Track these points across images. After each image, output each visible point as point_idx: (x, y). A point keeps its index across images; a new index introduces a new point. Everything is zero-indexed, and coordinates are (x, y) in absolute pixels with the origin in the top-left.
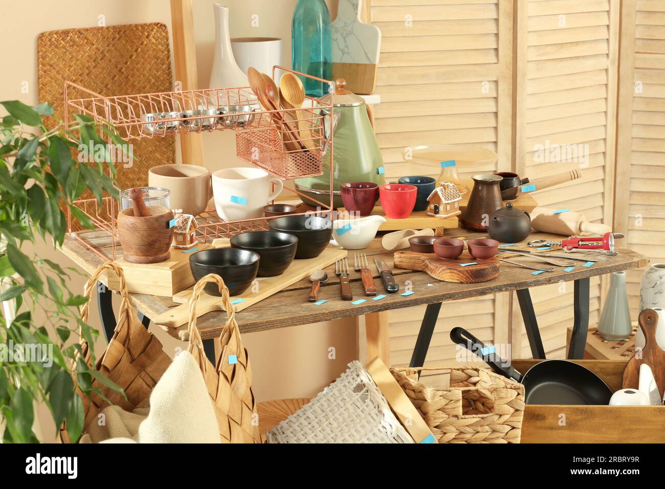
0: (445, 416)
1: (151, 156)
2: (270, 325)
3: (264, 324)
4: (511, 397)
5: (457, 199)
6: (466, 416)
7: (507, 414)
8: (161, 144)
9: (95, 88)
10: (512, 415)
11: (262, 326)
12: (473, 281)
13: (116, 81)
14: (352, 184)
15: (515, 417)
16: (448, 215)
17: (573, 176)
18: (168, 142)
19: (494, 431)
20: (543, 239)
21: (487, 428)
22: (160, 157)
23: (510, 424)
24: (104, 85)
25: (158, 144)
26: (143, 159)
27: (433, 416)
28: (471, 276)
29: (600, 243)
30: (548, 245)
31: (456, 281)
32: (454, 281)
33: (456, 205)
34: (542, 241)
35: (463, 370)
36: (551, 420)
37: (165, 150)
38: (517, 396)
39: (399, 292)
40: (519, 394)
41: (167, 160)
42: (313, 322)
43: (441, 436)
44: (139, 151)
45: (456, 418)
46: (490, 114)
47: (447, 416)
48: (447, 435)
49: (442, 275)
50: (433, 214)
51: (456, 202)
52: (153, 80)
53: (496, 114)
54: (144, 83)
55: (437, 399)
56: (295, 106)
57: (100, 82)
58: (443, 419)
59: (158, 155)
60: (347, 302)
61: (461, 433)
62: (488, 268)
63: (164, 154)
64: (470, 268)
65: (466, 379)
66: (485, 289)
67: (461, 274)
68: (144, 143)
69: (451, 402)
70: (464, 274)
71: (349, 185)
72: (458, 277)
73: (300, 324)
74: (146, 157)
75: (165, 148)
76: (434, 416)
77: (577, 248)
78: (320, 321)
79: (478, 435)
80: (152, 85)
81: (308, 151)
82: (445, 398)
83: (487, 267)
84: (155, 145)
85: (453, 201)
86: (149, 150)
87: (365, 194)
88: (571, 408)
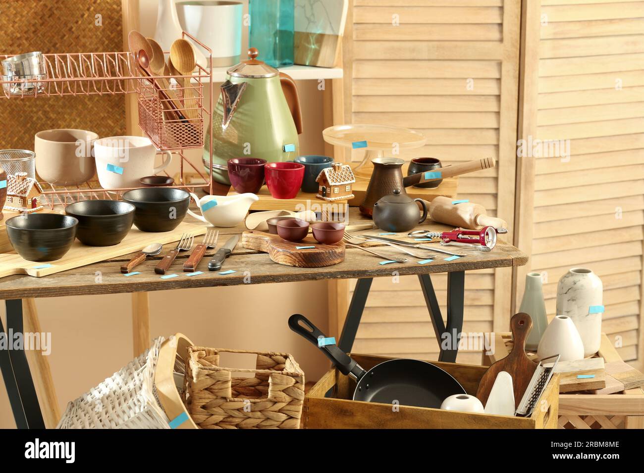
0: (211, 396)
1: (103, 123)
2: (63, 291)
3: (58, 290)
4: (287, 384)
5: (349, 182)
6: (236, 399)
7: (282, 402)
8: (114, 111)
9: (41, 47)
10: (290, 404)
11: (54, 292)
12: (306, 265)
13: (65, 40)
14: (240, 160)
15: (292, 406)
16: (336, 198)
17: (484, 165)
18: (121, 109)
19: (268, 419)
20: (427, 230)
21: (259, 414)
22: (112, 125)
23: (288, 413)
24: (52, 44)
25: (110, 110)
26: (94, 125)
27: (197, 395)
28: (304, 260)
29: (477, 237)
30: (429, 236)
31: (289, 264)
32: (287, 264)
33: (348, 188)
34: (426, 232)
35: (270, 356)
36: (359, 417)
37: (118, 117)
38: (295, 384)
39: (221, 270)
40: (297, 382)
41: (120, 128)
42: (112, 293)
43: (207, 417)
44: (89, 116)
45: (224, 400)
46: (492, 97)
47: (215, 397)
48: (213, 417)
49: (277, 257)
50: (321, 196)
51: (347, 185)
52: (107, 42)
53: (498, 97)
54: (96, 44)
55: (202, 378)
56: (183, 73)
57: (48, 41)
58: (209, 400)
59: (110, 122)
60: (158, 276)
61: (231, 416)
62: (323, 253)
63: (118, 121)
64: (303, 252)
65: (273, 365)
66: (316, 274)
67: (294, 257)
68: (95, 109)
69: (219, 382)
70: (296, 258)
71: (236, 161)
72: (291, 260)
73: (98, 294)
74: (98, 124)
75: (119, 115)
76: (200, 395)
77: (455, 241)
78: (120, 292)
79: (248, 421)
80: (106, 47)
81: (187, 122)
82: (211, 378)
83: (323, 251)
84: (107, 111)
85: (342, 183)
86: (101, 116)
87: (251, 170)
88: (381, 406)
